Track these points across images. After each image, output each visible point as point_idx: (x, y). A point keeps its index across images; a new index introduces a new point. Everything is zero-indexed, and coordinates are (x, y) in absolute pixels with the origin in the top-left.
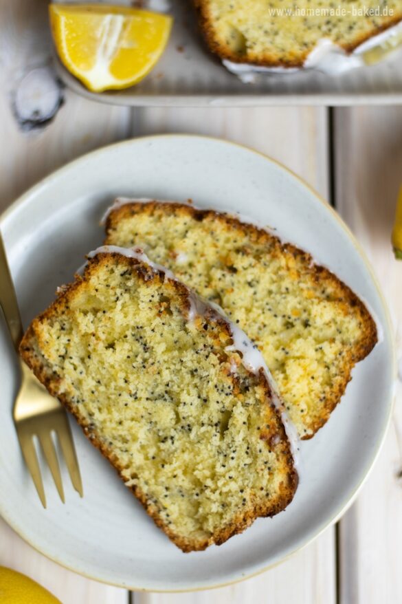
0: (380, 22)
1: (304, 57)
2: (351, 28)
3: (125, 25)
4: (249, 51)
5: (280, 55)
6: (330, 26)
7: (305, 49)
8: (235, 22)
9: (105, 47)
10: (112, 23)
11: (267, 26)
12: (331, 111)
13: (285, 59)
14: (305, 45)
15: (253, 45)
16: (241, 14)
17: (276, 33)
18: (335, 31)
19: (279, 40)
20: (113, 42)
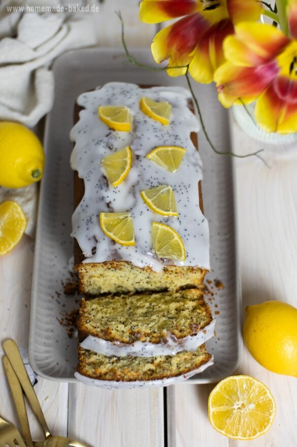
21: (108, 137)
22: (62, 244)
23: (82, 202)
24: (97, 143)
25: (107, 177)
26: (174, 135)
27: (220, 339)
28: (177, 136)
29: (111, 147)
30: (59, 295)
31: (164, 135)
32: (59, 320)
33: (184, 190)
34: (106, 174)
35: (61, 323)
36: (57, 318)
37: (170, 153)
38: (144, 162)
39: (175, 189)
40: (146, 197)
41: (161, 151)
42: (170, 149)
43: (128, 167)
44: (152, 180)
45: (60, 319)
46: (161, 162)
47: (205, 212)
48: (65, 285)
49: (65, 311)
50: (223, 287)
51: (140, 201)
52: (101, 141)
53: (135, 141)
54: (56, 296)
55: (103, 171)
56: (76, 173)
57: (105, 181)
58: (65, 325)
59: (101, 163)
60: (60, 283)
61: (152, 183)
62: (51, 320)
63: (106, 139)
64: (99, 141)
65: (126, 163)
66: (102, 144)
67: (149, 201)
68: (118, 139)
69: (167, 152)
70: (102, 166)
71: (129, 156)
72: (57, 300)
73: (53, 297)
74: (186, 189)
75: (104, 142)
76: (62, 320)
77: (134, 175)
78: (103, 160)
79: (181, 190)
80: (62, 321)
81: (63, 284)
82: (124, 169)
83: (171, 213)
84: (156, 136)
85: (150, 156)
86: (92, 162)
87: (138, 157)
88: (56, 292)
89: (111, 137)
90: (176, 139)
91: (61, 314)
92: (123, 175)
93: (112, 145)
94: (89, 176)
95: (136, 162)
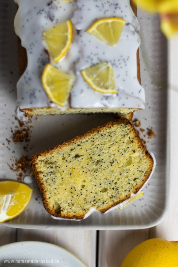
0: (115, 201)
1: (84, 215)
2: (103, 203)
3: (12, 198)
4: (62, 212)
5: (74, 214)
6: (95, 202)
7: (84, 212)
8: (56, 200)
9: (4, 207)
10: (7, 198)
11: (69, 201)
12: (98, 232)
13: (76, 216)
14: (85, 210)
15: (63, 210)
16: (59, 196)
17: (73, 205)
18: (97, 204)
19: (74, 208)
20: (8, 204)
21: (50, 6)
22: (10, 92)
23: (25, 74)
24: (39, 13)
25: (49, 51)
26: (114, 4)
27: (150, 184)
28: (117, 4)
29: (52, 18)
30: (9, 141)
31: (104, 4)
32: (9, 166)
33: (123, 64)
34: (47, 48)
35: (12, 169)
36: (8, 164)
37: (110, 26)
38: (85, 37)
39: (115, 64)
40: (86, 77)
41: (101, 25)
42: (110, 21)
43: (69, 42)
44: (92, 56)
45: (11, 165)
46: (101, 37)
47: (142, 83)
48: (14, 132)
49: (14, 157)
50: (155, 136)
51: (81, 80)
52: (43, 10)
53: (76, 13)
54: (6, 143)
55: (45, 44)
56: (19, 41)
57: (47, 56)
58: (15, 170)
59: (43, 35)
60: (9, 130)
61: (92, 59)
62: (3, 166)
63: (47, 8)
64: (40, 10)
65: (66, 38)
66: (44, 15)
67: (90, 80)
68: (59, 9)
69: (107, 24)
70: (43, 39)
71: (70, 30)
72: (7, 147)
73: (4, 144)
74: (125, 62)
75: (45, 12)
76: (13, 165)
77: (74, 52)
78: (44, 34)
79: (120, 64)
80: (12, 167)
81: (12, 131)
82: (64, 43)
83: (110, 91)
84: (97, 6)
85: (90, 31)
86: (34, 33)
87: (78, 32)
88: (7, 139)
89: (52, 7)
90: (116, 8)
91: (11, 160)
92: (64, 51)
93: (53, 17)
94: (31, 48)
95: (77, 37)
